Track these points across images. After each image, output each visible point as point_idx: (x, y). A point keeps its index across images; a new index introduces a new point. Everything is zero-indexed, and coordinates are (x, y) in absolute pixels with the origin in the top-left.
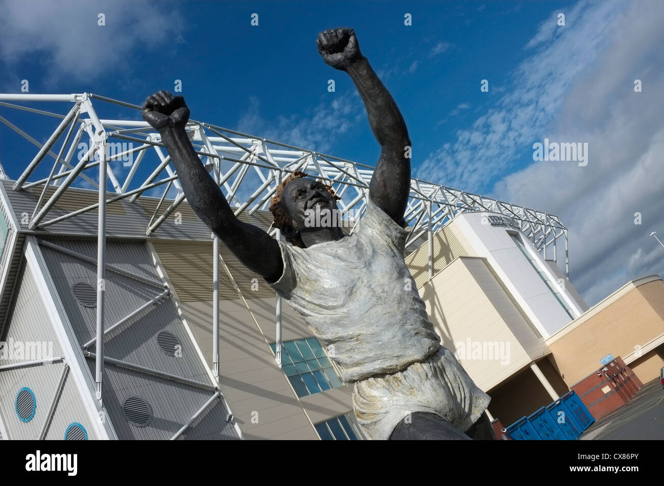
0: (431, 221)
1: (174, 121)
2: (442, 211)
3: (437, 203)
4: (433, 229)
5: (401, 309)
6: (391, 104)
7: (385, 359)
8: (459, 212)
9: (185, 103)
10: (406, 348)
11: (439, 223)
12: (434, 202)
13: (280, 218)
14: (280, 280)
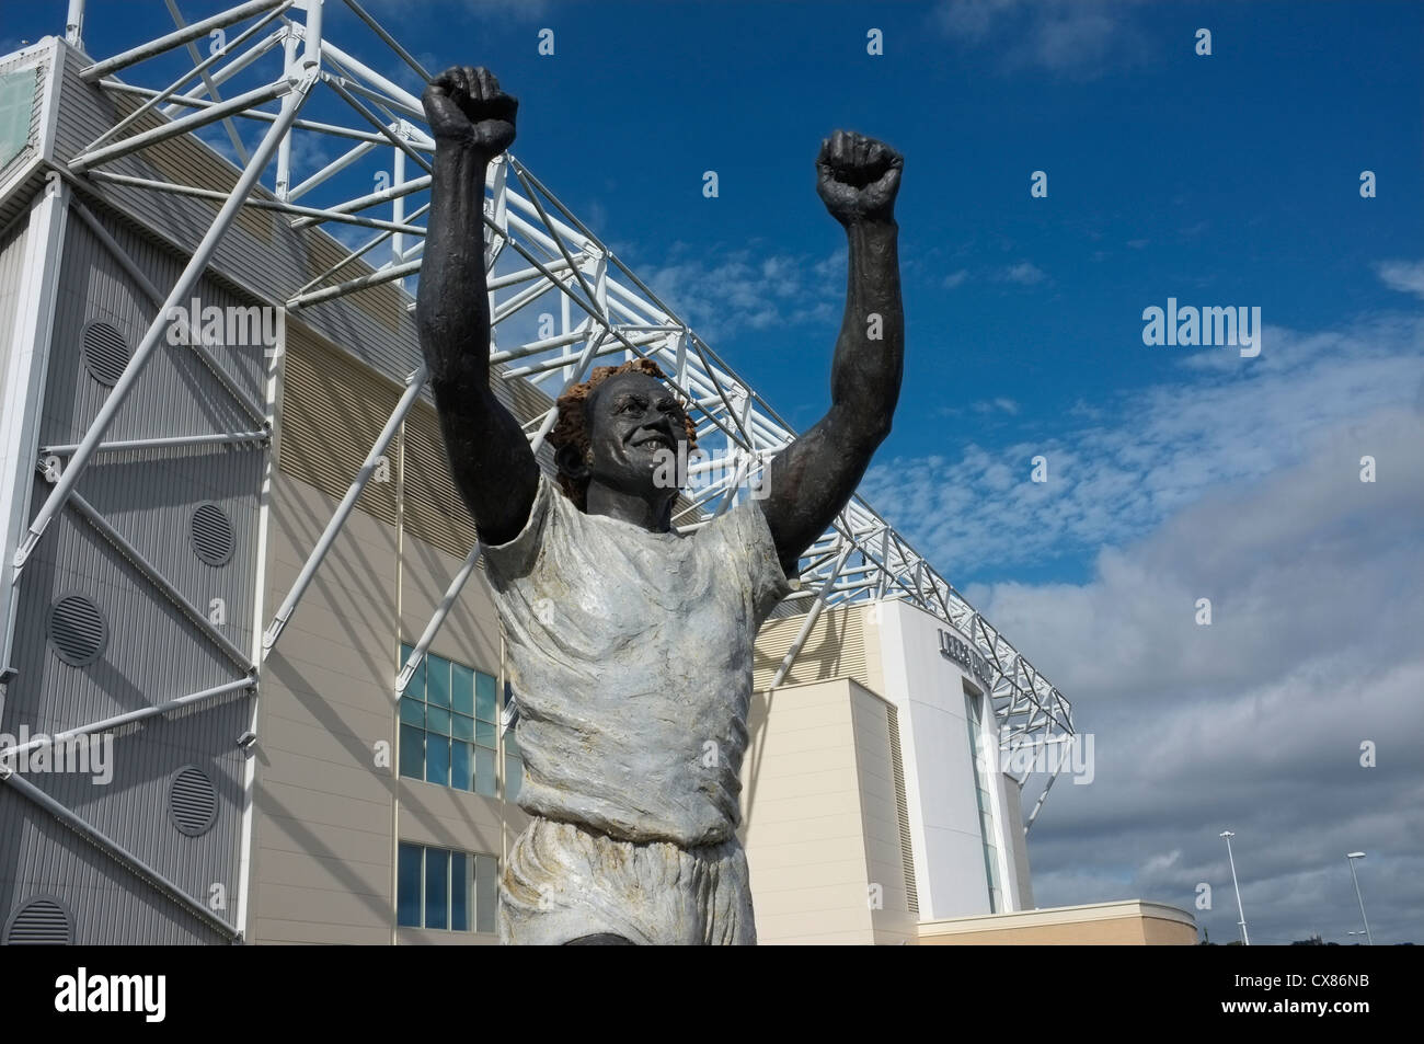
0: (834, 581)
1: (476, 138)
2: (864, 574)
3: (865, 553)
4: (828, 599)
5: (700, 726)
6: (895, 335)
7: (619, 803)
8: (896, 594)
9: (514, 117)
10: (668, 805)
11: (846, 593)
12: (860, 549)
13: (569, 429)
14: (505, 545)
